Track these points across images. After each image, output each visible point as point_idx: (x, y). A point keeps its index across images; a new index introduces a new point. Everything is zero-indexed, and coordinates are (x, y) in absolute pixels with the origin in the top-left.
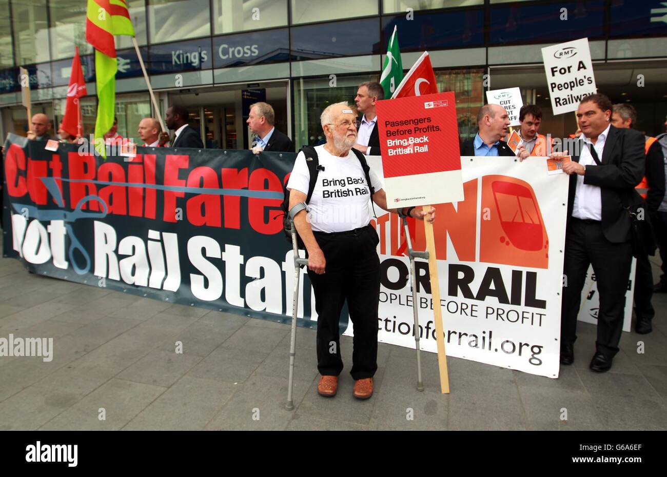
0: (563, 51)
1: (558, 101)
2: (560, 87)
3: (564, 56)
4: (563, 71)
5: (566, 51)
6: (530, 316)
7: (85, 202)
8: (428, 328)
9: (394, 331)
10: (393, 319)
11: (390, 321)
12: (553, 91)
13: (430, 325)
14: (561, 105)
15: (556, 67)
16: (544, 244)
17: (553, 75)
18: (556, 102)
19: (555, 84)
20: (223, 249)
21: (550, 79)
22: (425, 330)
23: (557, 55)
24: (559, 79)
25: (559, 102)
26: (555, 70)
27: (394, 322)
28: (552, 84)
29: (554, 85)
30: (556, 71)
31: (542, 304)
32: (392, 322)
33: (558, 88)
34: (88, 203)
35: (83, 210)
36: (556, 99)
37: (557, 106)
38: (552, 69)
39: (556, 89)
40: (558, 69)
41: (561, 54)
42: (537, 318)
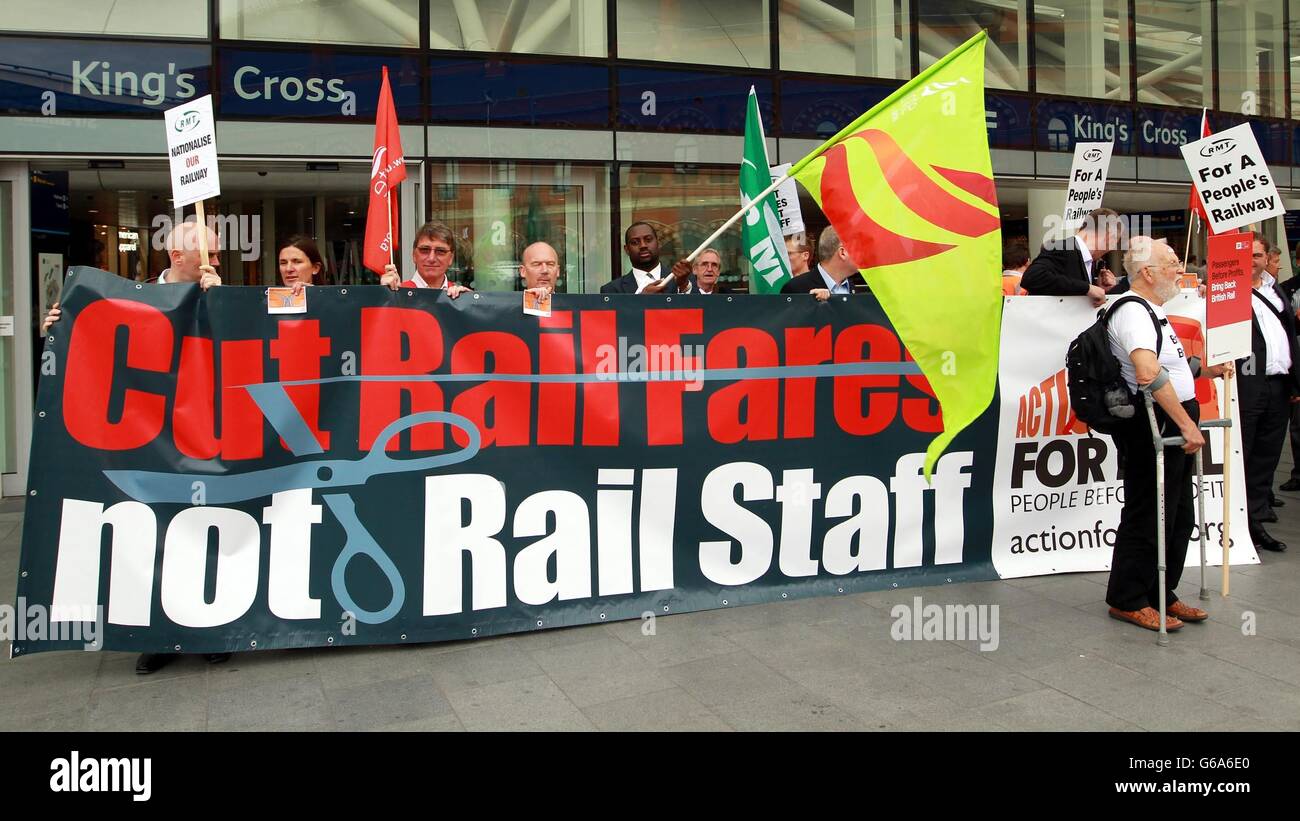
0: (1214, 146)
1: (1217, 214)
2: (1217, 195)
3: (1215, 153)
4: (1218, 173)
5: (1219, 144)
6: (1208, 486)
7: (398, 431)
8: (1097, 531)
9: (1055, 549)
10: (1051, 532)
11: (1048, 535)
12: (1207, 202)
13: (1100, 527)
14: (1223, 219)
15: (1207, 169)
16: (1212, 393)
17: (1204, 180)
18: (1215, 217)
19: (1208, 192)
20: (778, 481)
21: (1200, 187)
22: (1094, 535)
23: (1205, 152)
24: (1213, 184)
25: (1219, 215)
26: (1205, 172)
27: (1054, 534)
28: (1204, 193)
29: (1207, 194)
30: (1208, 174)
31: (1218, 469)
32: (1051, 535)
33: (1215, 197)
34: (405, 435)
35: (390, 454)
36: (1213, 212)
37: (1217, 221)
38: (1201, 172)
39: (1211, 199)
40: (1210, 171)
41: (1211, 150)
42: (1217, 487)
